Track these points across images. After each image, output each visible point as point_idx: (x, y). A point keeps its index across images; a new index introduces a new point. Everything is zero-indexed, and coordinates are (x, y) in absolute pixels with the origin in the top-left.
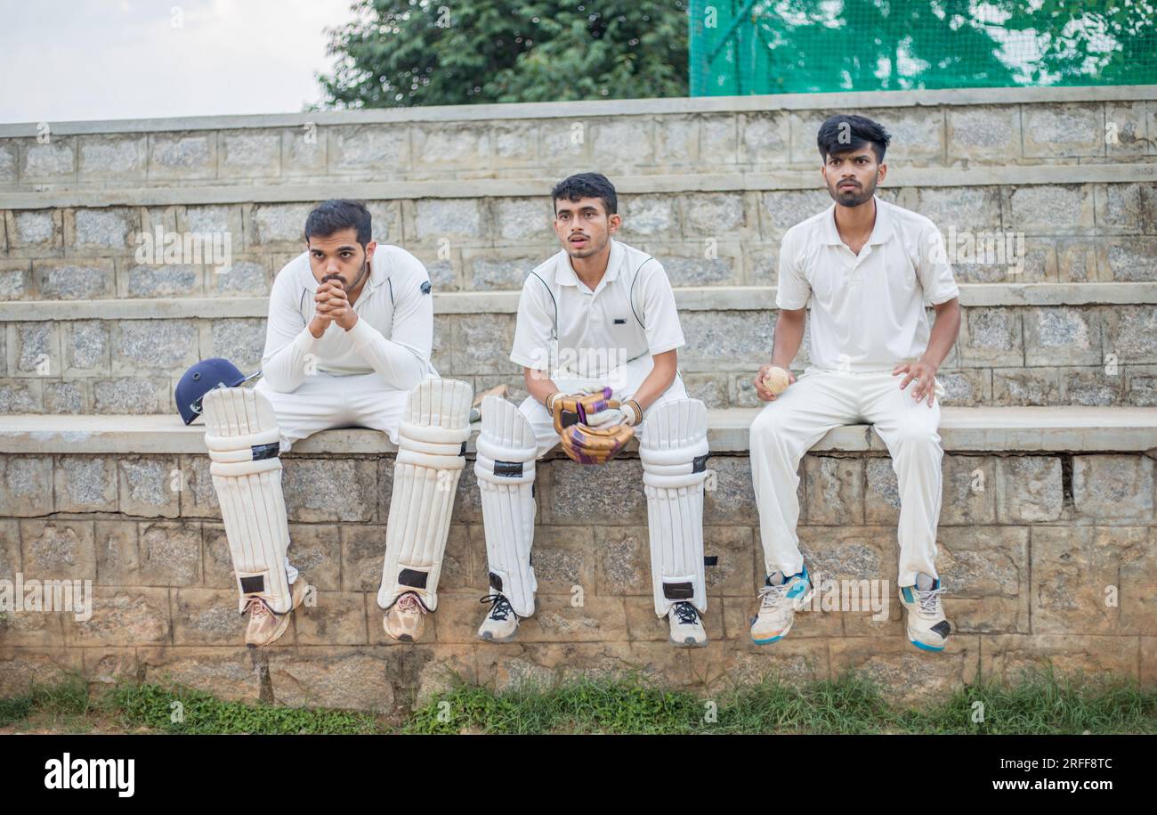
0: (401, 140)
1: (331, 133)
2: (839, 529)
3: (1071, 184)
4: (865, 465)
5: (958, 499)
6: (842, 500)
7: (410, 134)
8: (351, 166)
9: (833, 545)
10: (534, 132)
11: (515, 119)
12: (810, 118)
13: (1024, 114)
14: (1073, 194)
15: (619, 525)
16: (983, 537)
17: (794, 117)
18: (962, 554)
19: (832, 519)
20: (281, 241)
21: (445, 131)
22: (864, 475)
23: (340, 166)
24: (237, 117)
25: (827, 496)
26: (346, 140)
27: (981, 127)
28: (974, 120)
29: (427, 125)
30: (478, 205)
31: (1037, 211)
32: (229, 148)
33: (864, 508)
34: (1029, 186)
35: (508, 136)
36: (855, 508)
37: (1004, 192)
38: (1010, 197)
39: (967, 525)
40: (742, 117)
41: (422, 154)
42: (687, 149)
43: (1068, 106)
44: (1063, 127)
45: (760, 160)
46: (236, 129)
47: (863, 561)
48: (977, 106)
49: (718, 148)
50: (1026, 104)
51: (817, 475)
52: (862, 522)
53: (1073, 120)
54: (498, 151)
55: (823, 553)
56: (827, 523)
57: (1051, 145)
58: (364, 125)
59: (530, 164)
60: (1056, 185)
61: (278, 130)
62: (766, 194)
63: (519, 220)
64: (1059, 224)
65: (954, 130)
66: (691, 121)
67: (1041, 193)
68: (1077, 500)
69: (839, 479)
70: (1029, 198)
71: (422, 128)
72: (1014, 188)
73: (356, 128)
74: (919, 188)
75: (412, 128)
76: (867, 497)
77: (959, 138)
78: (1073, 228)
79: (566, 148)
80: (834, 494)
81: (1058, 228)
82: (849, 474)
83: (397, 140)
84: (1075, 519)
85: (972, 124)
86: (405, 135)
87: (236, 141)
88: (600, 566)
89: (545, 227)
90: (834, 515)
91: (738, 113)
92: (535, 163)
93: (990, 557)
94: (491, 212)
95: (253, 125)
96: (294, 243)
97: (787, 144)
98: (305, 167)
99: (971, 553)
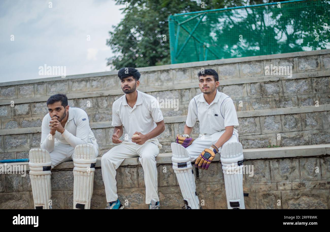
0: (66, 85)
1: (47, 84)
2: (132, 189)
3: (240, 84)
4: (138, 170)
5: (165, 178)
6: (132, 180)
7: (68, 83)
8: (53, 93)
9: (130, 194)
10: (102, 80)
11: (96, 77)
12: (178, 71)
13: (240, 66)
14: (241, 87)
15: (70, 190)
16: (173, 189)
17: (174, 71)
18: (167, 195)
19: (129, 186)
20: (21, 115)
21: (78, 81)
22: (137, 172)
23: (50, 93)
24: (22, 81)
25: (127, 179)
26: (51, 85)
27: (227, 70)
28: (225, 68)
29: (73, 80)
30: (74, 101)
31: (230, 93)
32: (20, 90)
33: (138, 182)
34: (227, 85)
35: (95, 82)
36: (136, 182)
37: (220, 88)
38: (222, 89)
39: (168, 186)
40: (159, 72)
41: (72, 88)
42: (144, 82)
43: (253, 62)
44: (251, 68)
45: (165, 84)
46: (22, 84)
47: (139, 198)
48: (226, 64)
49: (153, 81)
50: (240, 62)
51: (124, 173)
52: (138, 187)
53: (254, 66)
54: (92, 86)
55: (127, 196)
56: (128, 187)
57: (248, 74)
58: (56, 81)
59: (101, 89)
60: (235, 85)
61: (33, 84)
62: (152, 93)
63: (85, 105)
64: (237, 96)
65: (220, 71)
66: (145, 74)
67: (231, 87)
68: (200, 177)
69: (131, 174)
70: (228, 89)
71: (72, 81)
72: (223, 86)
73: (54, 82)
74: (196, 88)
75: (69, 81)
76: (139, 179)
77: (221, 74)
78: (241, 97)
79: (111, 84)
80: (130, 178)
81: (237, 97)
82: (133, 172)
83: (65, 85)
84: (200, 183)
85: (225, 69)
86: (67, 83)
87: (22, 88)
88: (66, 202)
89: (92, 106)
90: (130, 185)
91: (158, 71)
92: (103, 89)
93: (176, 196)
94: (77, 103)
95: (27, 83)
96: (25, 115)
97: (172, 79)
98: (41, 94)
99: (170, 195)
